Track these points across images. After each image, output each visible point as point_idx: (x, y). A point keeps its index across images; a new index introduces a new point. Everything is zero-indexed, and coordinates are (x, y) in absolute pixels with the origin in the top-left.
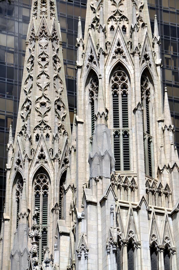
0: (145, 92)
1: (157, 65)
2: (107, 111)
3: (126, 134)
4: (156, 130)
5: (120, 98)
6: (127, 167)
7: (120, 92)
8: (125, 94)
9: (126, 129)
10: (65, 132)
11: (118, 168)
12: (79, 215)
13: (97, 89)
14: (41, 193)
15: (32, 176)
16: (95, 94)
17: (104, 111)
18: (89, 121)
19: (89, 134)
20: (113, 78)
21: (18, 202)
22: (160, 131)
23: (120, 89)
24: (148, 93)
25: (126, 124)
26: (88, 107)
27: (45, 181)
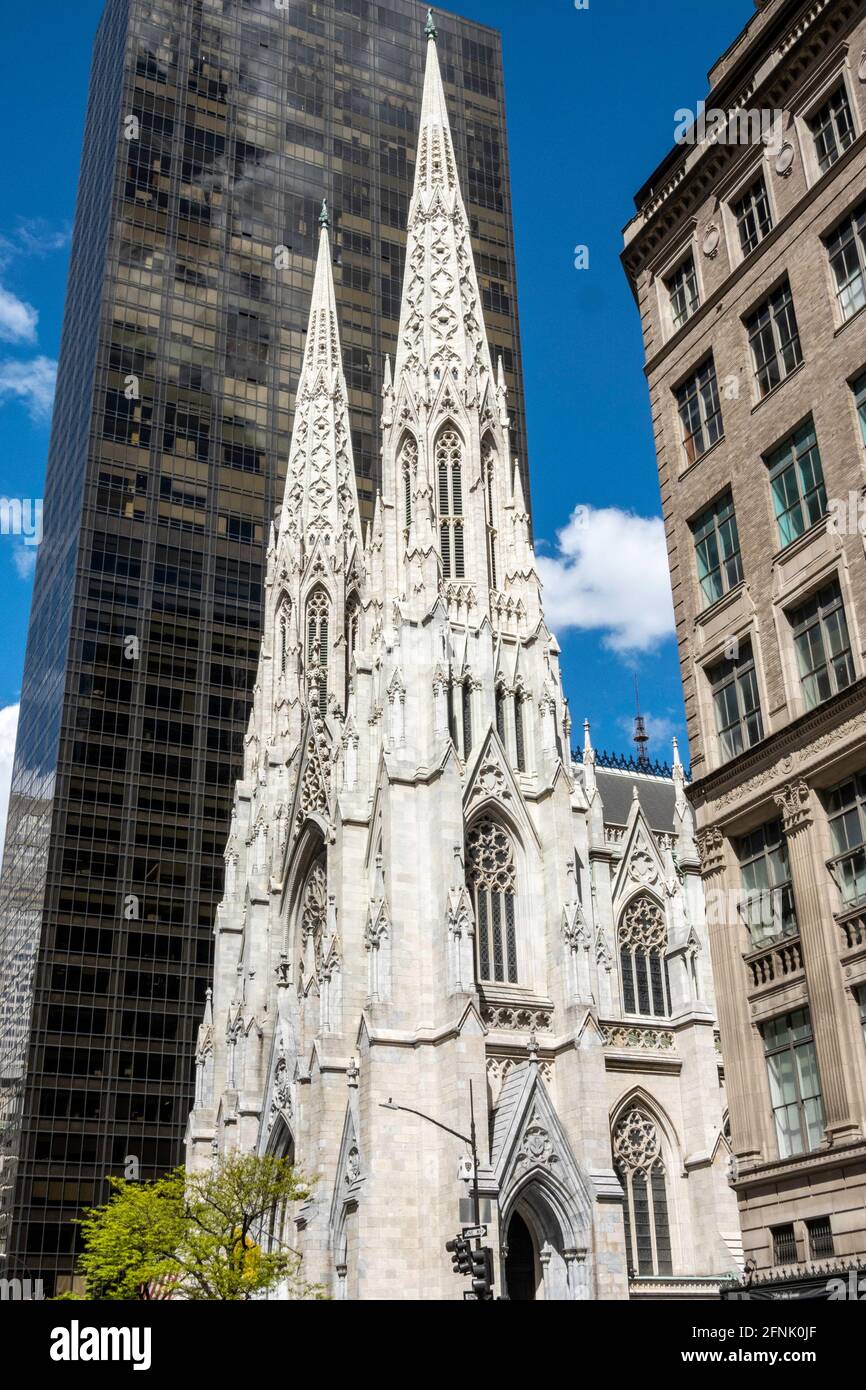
0: (487, 466)
1: (503, 427)
2: (431, 488)
3: (458, 526)
4: (501, 520)
5: (449, 471)
6: (460, 573)
7: (449, 462)
8: (456, 467)
9: (458, 516)
10: (352, 533)
11: (447, 574)
12: (390, 643)
13: (416, 458)
14: (318, 620)
15: (304, 595)
16: (412, 466)
17: (427, 488)
18: (402, 505)
19: (402, 525)
20: (439, 443)
21: (284, 633)
22: (509, 522)
23: (449, 458)
24: (490, 466)
25: (458, 510)
26: (402, 485)
27: (323, 603)
